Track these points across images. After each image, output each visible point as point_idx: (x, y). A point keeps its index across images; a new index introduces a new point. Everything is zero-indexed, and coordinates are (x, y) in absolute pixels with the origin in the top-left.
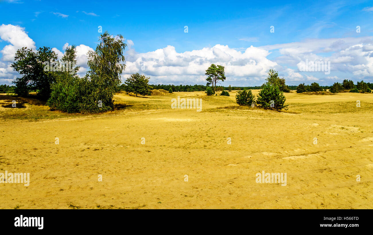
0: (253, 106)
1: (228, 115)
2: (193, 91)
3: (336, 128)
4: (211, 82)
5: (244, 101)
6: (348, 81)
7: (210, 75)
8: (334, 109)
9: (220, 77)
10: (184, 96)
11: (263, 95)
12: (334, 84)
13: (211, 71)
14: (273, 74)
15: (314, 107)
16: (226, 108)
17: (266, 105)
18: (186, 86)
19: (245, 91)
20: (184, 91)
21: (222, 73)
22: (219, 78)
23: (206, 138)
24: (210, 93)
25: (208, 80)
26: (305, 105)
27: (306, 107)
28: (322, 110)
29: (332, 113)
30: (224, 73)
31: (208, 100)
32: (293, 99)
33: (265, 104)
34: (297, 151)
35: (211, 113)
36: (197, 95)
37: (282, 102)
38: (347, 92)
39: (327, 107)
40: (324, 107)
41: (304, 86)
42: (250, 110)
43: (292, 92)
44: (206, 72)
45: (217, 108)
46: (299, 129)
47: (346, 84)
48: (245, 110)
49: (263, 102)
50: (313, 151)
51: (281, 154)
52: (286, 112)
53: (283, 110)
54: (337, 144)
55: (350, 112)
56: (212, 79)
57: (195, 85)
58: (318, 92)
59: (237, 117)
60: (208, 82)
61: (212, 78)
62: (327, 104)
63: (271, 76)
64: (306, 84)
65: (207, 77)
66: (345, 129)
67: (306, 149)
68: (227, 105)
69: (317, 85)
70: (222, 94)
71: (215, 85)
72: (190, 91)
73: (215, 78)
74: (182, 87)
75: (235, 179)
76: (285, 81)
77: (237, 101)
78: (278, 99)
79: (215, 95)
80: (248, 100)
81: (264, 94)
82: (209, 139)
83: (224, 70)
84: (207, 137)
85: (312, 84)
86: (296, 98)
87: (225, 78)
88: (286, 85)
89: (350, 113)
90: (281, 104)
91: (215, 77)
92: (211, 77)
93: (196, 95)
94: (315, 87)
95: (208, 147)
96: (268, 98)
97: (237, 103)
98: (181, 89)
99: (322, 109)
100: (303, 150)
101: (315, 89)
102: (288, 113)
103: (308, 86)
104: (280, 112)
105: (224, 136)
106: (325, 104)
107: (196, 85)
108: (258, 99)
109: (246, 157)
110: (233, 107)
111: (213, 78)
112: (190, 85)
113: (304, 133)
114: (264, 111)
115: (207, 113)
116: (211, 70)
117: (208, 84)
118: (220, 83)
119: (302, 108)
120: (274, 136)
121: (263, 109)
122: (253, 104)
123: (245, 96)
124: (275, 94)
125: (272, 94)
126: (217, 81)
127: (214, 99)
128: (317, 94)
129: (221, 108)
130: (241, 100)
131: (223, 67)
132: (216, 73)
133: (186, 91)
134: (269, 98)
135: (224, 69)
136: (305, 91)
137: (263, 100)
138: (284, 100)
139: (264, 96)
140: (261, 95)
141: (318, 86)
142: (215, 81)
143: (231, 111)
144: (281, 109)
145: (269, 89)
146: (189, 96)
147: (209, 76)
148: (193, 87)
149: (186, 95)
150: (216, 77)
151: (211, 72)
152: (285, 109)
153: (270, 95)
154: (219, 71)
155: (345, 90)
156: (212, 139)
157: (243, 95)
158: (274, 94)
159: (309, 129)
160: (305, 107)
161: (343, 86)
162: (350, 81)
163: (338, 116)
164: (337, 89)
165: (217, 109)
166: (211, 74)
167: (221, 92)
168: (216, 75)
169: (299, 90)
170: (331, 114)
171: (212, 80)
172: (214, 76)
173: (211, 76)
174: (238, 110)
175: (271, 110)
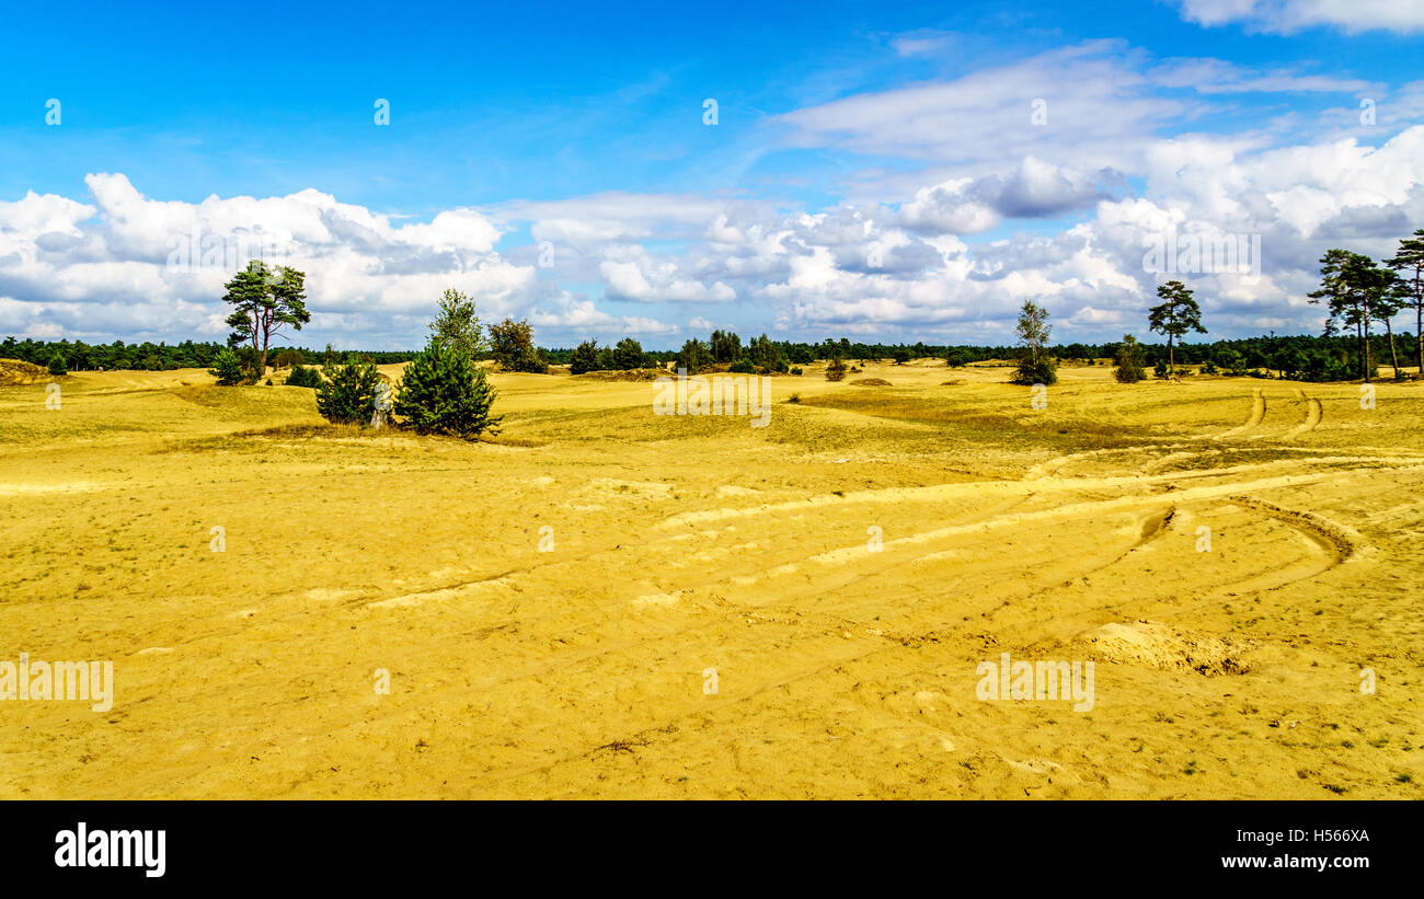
0: (377, 422)
1: (263, 461)
2: (176, 368)
3: (604, 487)
4: (247, 331)
5: (349, 405)
6: (726, 335)
7: (244, 303)
8: (655, 428)
9: (288, 312)
10: (123, 387)
11: (416, 382)
12: (685, 343)
13: (251, 287)
14: (458, 307)
15: (598, 422)
16: (270, 432)
17: (423, 417)
18: (143, 347)
19: (350, 368)
20: (134, 368)
21: (293, 299)
22: (280, 317)
23: (104, 556)
24: (229, 377)
25: (233, 322)
26: (575, 415)
27: (574, 423)
28: (620, 433)
29: (645, 440)
30: (303, 297)
31: (219, 405)
32: (551, 397)
33: (420, 416)
34: (438, 575)
35: (198, 455)
36: (184, 384)
37: (480, 406)
38: (723, 371)
39: (638, 421)
40: (629, 422)
41: (595, 351)
42: (362, 440)
43: (554, 373)
44: (227, 292)
45: (235, 434)
46: (482, 497)
47: (720, 346)
48: (345, 440)
49: (415, 409)
50: (495, 571)
51: (377, 591)
52: (495, 443)
53: (485, 434)
54: (583, 540)
55: (697, 434)
56: (253, 318)
57: (184, 342)
58: (634, 372)
59: (298, 467)
60: (235, 330)
61: (251, 314)
62: (641, 411)
63: (451, 314)
64: (601, 345)
65: (232, 309)
66: (629, 492)
67: (471, 566)
68: (277, 423)
69: (636, 347)
70: (291, 381)
71: (265, 344)
72: (158, 369)
73: (266, 314)
74: (122, 350)
75: (143, 700)
76: (531, 333)
77: (322, 404)
78: (467, 398)
79: (261, 383)
80: (363, 402)
81: (420, 379)
82: (115, 558)
83: (301, 285)
84: (106, 552)
85: (620, 344)
86: (559, 391)
87: (306, 318)
88: (535, 347)
89: (696, 439)
90: (477, 413)
91: (266, 311)
92: (245, 311)
93: (178, 384)
94: (627, 355)
95: (95, 589)
96: (431, 393)
97: (321, 411)
98: (119, 358)
99: (621, 428)
100: (460, 571)
101: (629, 360)
102: (502, 446)
103: (607, 350)
104: (474, 441)
105: (181, 544)
106: (632, 413)
107: (189, 342)
108: (399, 398)
109: (232, 616)
110: (300, 431)
111: (257, 317)
112: (163, 344)
113: (492, 512)
114: (416, 441)
115: (179, 455)
116: (248, 283)
117: (234, 338)
118: (284, 336)
119: (560, 425)
120: (382, 530)
121: (413, 434)
122: (378, 418)
123: (350, 388)
124: (457, 377)
125: (448, 376)
126: (272, 327)
127: (246, 401)
128: (630, 378)
129: (250, 435)
130: (338, 401)
131: (299, 274)
132: (269, 295)
133: (143, 368)
134: (436, 392)
135: (304, 283)
136: (596, 368)
137: (415, 400)
138: (487, 399)
139: (417, 385)
140: (408, 382)
141: (639, 350)
142: (266, 328)
143: (286, 444)
144: (480, 433)
145: (437, 357)
146: (145, 387)
147: (237, 305)
148: (175, 352)
149: (132, 382)
150: (270, 312)
151: (249, 290)
152: (492, 432)
153: (438, 381)
154: (282, 290)
155: (716, 365)
156: (126, 559)
157: (346, 382)
158: (454, 379)
159: (517, 497)
160: (571, 423)
161: (712, 352)
162: (729, 334)
163: (659, 451)
164: (694, 360)
165: (232, 438)
166: (250, 298)
167: (288, 372)
168: (269, 306)
169: (576, 364)
170: (641, 443)
171: (253, 326)
172: (262, 308)
173: (249, 307)
174: (318, 439)
175: (440, 437)
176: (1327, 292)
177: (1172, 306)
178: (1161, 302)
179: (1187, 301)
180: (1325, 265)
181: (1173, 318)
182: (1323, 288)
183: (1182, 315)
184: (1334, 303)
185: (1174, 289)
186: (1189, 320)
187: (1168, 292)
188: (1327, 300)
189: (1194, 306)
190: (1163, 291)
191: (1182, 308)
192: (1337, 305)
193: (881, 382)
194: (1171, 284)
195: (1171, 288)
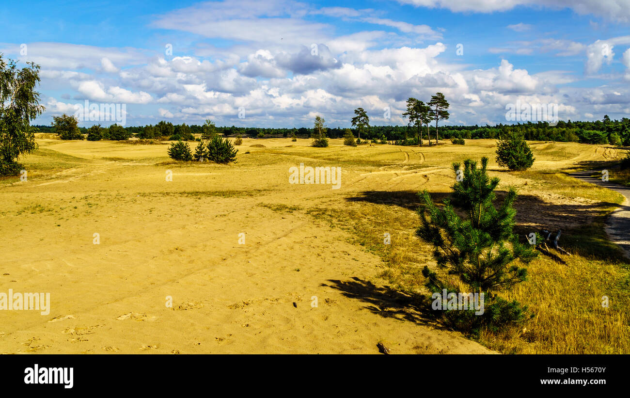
47: (163, 128)
155: (162, 137)
161: (160, 130)
162: (168, 123)
169: (91, 135)
176: (409, 113)
177: (360, 117)
178: (356, 116)
179: (365, 116)
180: (408, 103)
181: (360, 122)
182: (407, 112)
183: (363, 121)
184: (411, 117)
185: (360, 111)
186: (365, 123)
187: (358, 112)
188: (409, 116)
189: (367, 117)
190: (356, 112)
191: (363, 118)
192: (412, 118)
193: (262, 146)
194: (359, 109)
195: (359, 110)
